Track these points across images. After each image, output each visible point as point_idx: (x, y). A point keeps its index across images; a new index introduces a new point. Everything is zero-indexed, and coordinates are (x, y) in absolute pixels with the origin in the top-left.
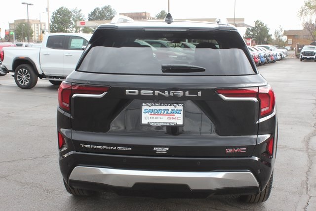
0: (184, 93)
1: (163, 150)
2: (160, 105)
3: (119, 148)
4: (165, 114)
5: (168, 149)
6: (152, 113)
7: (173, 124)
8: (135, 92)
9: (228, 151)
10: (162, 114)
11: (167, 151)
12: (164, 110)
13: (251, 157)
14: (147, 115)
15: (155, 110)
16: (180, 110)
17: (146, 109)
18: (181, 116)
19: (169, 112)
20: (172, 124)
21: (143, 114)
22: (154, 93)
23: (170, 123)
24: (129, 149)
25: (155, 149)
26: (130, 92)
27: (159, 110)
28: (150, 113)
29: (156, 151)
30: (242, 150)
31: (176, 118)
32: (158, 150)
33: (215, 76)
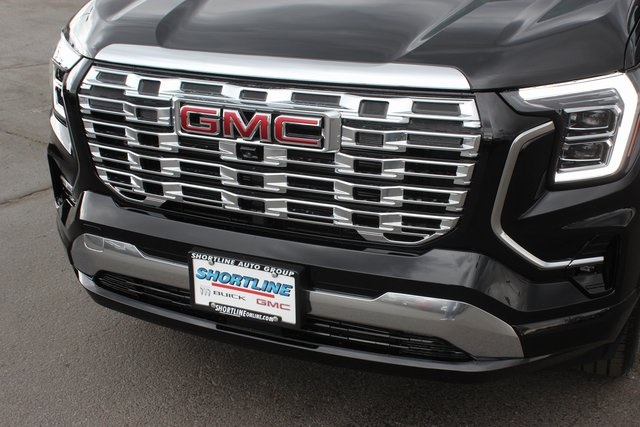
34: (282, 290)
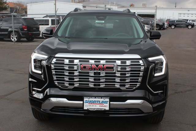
34: (106, 102)
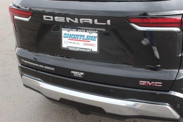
0: (93, 21)
1: (79, 74)
2: (77, 31)
3: (46, 67)
4: (81, 39)
5: (83, 74)
6: (70, 38)
7: (89, 50)
8: (50, 18)
9: (142, 83)
10: (79, 39)
11: (82, 75)
12: (80, 35)
13: (168, 91)
14: (66, 39)
15: (73, 35)
16: (95, 37)
17: (65, 34)
18: (96, 43)
19: (85, 38)
20: (87, 50)
21: (63, 38)
22: (65, 20)
23: (85, 49)
24: (53, 69)
25: (72, 72)
26: (46, 18)
27: (77, 35)
28: (68, 38)
29: (73, 74)
30: (157, 84)
31: (91, 45)
32: (75, 73)
33: (130, 1)
